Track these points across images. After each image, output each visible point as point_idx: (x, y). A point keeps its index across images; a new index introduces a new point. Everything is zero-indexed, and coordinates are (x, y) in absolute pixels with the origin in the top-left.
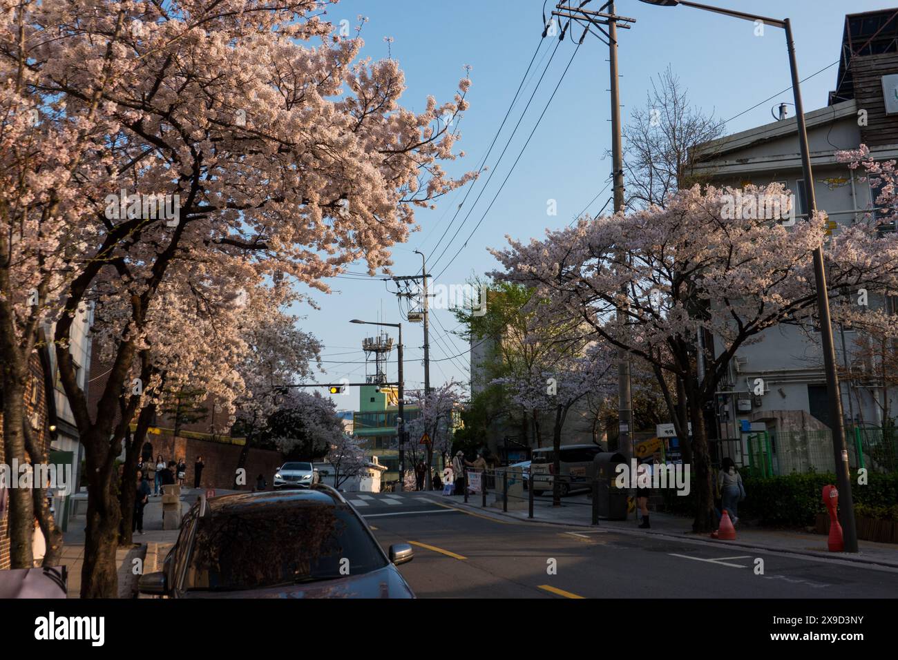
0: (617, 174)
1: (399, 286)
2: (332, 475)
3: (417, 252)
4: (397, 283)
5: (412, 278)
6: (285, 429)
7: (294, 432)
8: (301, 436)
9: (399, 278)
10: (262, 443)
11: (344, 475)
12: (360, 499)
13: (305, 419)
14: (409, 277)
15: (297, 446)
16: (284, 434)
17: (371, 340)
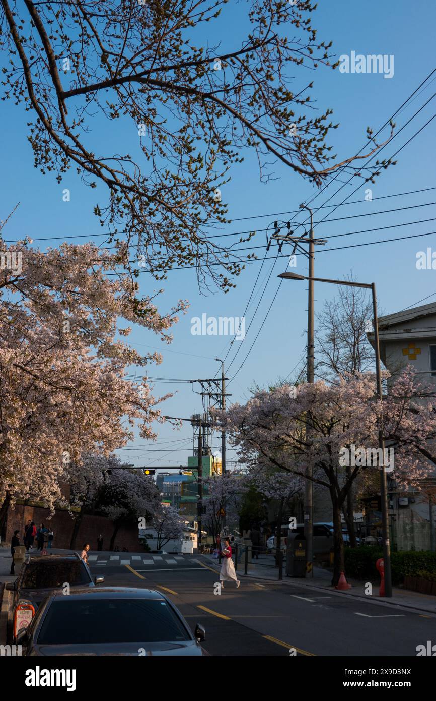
0: (310, 347)
1: (203, 387)
2: (155, 538)
3: (217, 360)
4: (202, 384)
5: (213, 380)
6: (113, 500)
7: (120, 503)
8: (126, 505)
9: (203, 381)
10: (96, 510)
11: (165, 538)
12: (175, 559)
13: (129, 493)
14: (210, 380)
15: (123, 514)
16: (113, 504)
17: (198, 416)
